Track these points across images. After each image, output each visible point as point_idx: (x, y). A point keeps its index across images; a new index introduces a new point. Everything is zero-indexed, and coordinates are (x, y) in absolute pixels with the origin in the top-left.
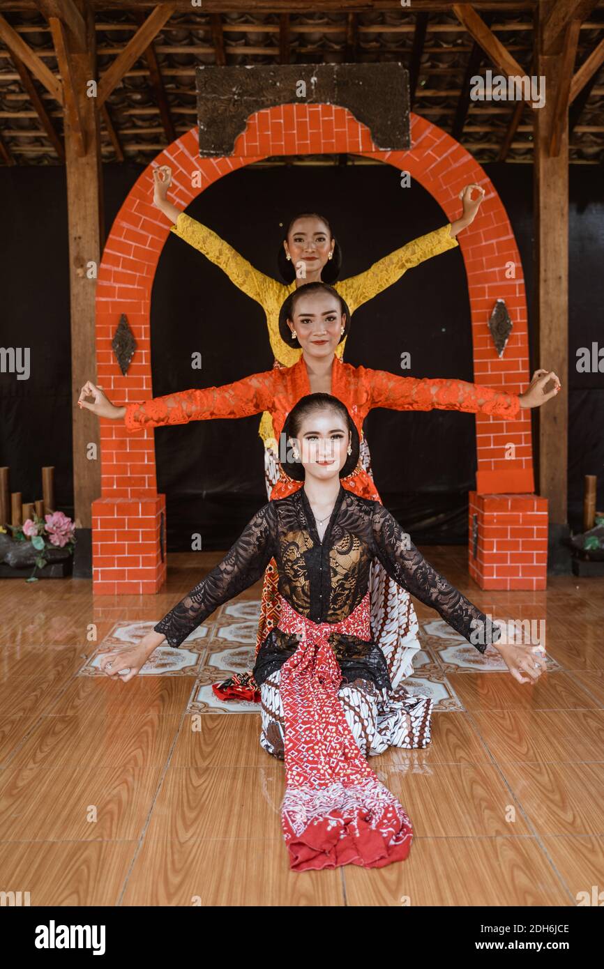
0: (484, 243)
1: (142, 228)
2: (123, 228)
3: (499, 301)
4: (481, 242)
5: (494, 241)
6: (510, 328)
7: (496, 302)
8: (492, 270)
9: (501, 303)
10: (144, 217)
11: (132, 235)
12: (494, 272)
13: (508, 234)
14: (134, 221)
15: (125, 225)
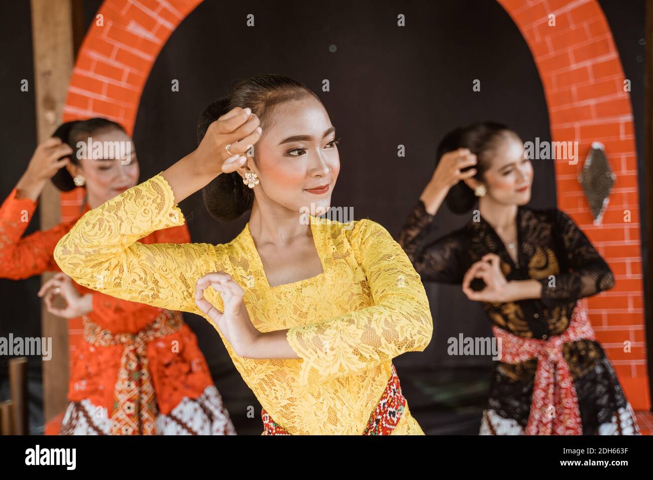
0: (574, 67)
1: (118, 58)
2: (90, 60)
3: (597, 145)
4: (569, 64)
5: (588, 64)
6: (611, 183)
7: (590, 148)
8: (585, 103)
9: (598, 151)
10: (118, 45)
11: (104, 69)
12: (588, 107)
13: (607, 52)
14: (106, 50)
15: (95, 55)
